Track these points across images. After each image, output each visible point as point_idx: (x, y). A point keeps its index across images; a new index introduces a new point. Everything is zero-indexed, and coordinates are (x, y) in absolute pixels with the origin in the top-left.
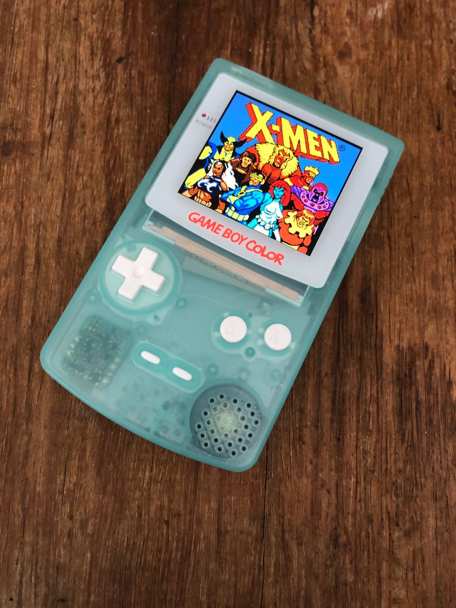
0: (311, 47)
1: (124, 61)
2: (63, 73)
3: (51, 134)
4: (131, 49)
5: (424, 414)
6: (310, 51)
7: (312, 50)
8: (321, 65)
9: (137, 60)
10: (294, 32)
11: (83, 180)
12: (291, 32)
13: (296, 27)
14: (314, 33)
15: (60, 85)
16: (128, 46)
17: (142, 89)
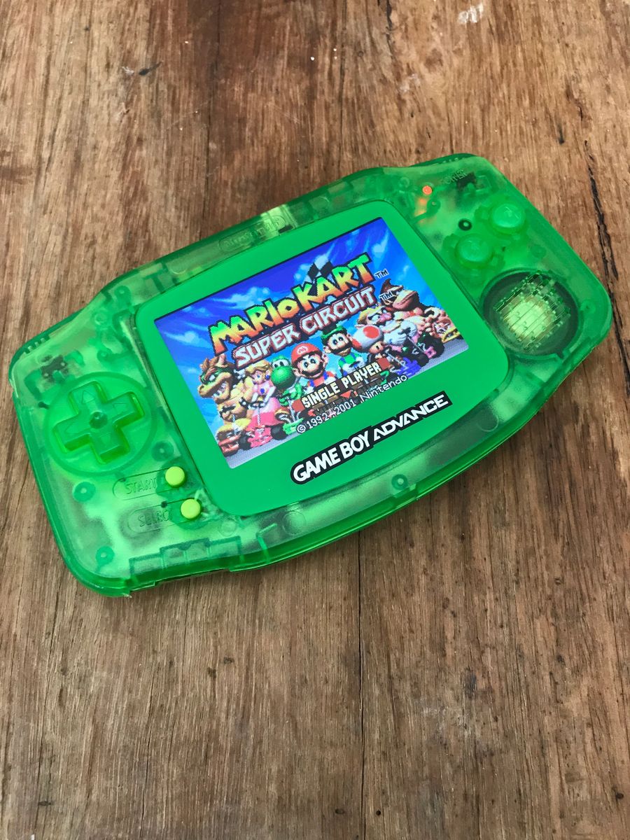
0: (390, 54)
1: (149, 74)
2: (68, 88)
3: (50, 158)
4: (158, 59)
5: (582, 498)
6: (390, 59)
7: (392, 57)
8: (405, 73)
9: (166, 71)
10: (368, 39)
11: (92, 211)
12: (364, 39)
13: (370, 34)
14: (393, 39)
15: (64, 102)
16: (155, 57)
17: (173, 104)
